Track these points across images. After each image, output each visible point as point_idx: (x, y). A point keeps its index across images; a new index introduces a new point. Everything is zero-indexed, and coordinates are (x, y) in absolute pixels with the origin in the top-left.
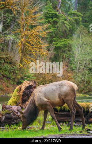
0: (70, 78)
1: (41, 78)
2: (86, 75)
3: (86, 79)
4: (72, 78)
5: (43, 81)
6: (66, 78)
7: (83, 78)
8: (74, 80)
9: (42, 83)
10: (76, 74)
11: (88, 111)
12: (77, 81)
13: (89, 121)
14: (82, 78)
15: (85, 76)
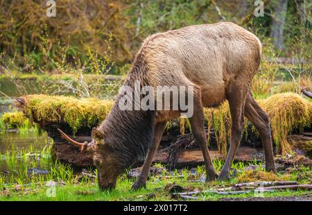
0: (116, 16)
1: (9, 18)
2: (174, 8)
3: (171, 22)
4: (123, 19)
5: (17, 28)
6: (102, 18)
7: (162, 19)
8: (133, 26)
9: (14, 35)
10: (139, 4)
11: (176, 128)
12: (141, 30)
13: (180, 160)
14: (157, 18)
15: (169, 10)
